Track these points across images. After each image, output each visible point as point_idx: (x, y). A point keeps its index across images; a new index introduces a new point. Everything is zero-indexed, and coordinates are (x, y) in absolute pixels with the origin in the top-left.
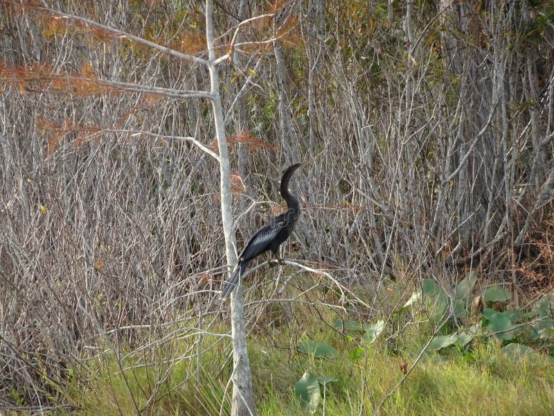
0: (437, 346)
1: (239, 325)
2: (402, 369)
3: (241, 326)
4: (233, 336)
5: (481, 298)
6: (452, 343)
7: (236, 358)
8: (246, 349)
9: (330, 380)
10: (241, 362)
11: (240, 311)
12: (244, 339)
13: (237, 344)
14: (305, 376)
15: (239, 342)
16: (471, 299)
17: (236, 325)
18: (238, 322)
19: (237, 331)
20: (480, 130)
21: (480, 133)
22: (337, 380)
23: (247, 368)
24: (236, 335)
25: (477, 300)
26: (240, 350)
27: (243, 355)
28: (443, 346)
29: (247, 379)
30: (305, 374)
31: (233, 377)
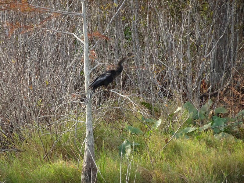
0: (186, 131)
1: (89, 118)
2: (165, 141)
3: (90, 118)
4: (86, 123)
5: (213, 111)
6: (193, 130)
7: (87, 132)
8: (92, 128)
9: (136, 144)
10: (89, 134)
11: (90, 111)
12: (91, 124)
13: (88, 126)
14: (125, 142)
15: (89, 125)
16: (209, 112)
17: (88, 118)
18: (89, 116)
19: (88, 120)
20: (220, 36)
21: (221, 38)
22: (139, 144)
23: (92, 137)
24: (87, 122)
25: (211, 112)
26: (89, 129)
27: (90, 131)
28: (189, 132)
29: (92, 142)
30: (125, 141)
31: (86, 141)
